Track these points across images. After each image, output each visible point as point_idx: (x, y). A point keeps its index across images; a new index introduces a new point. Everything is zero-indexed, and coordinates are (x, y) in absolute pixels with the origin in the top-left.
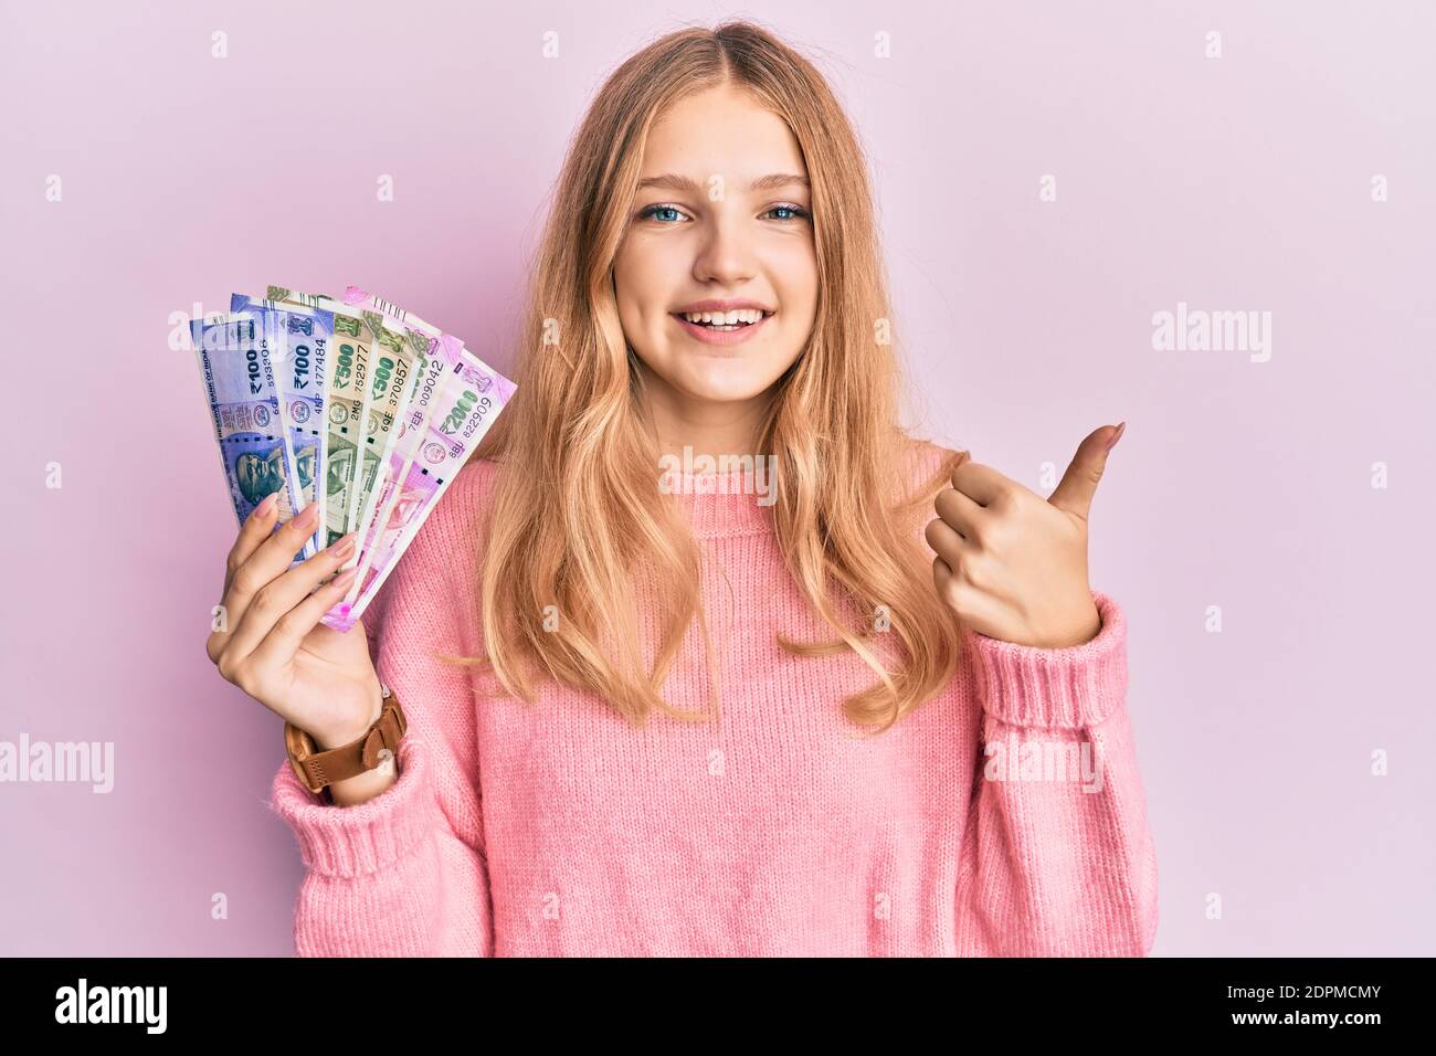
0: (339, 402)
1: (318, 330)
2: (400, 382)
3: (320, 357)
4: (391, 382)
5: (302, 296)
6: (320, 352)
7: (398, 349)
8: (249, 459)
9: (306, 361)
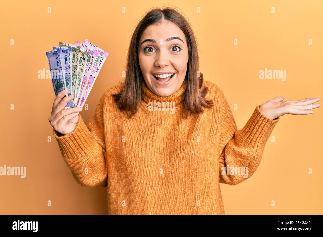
0: (73, 66)
1: (69, 52)
2: (84, 62)
3: (69, 57)
4: (82, 62)
5: (66, 44)
6: (69, 56)
7: (83, 55)
8: (57, 80)
9: (67, 58)
